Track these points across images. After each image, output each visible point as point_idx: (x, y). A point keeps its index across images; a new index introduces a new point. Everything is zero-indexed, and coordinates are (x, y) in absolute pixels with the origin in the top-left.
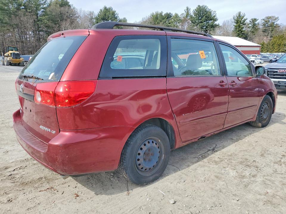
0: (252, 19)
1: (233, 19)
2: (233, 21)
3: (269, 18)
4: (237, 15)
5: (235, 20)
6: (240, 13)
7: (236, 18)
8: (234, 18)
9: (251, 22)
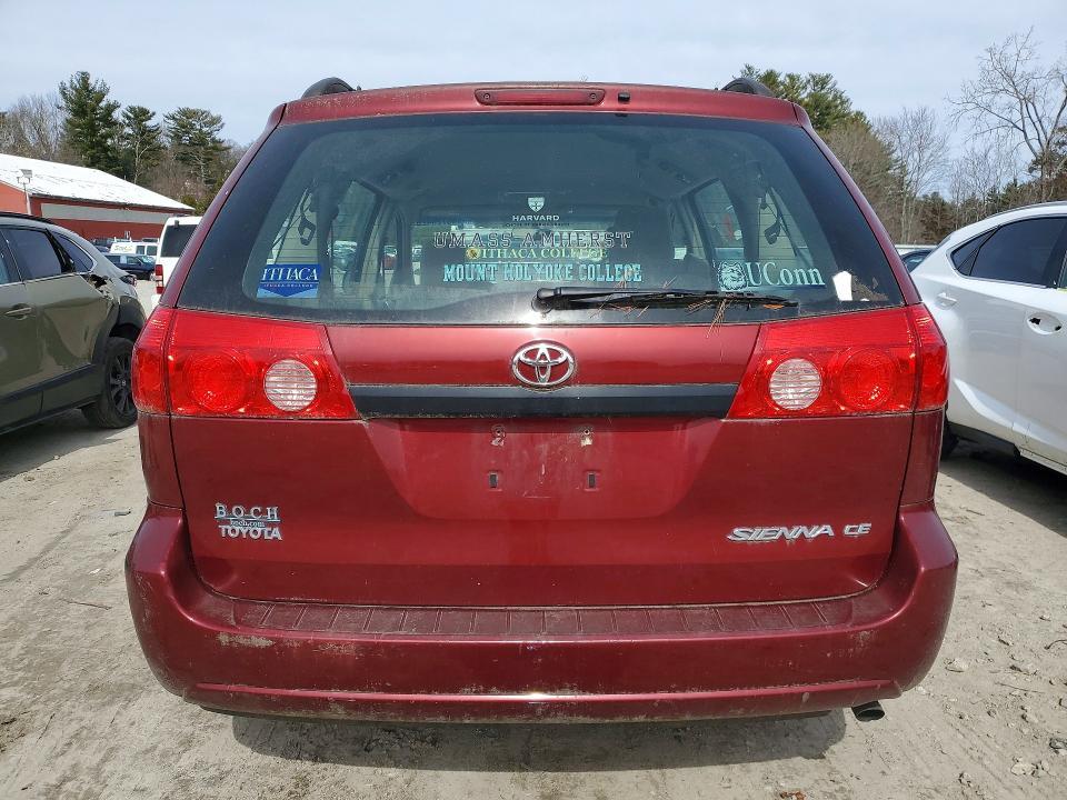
0: (132, 109)
1: (60, 96)
2: (63, 103)
3: (188, 114)
4: (75, 81)
5: (72, 102)
6: (85, 78)
7: (71, 92)
8: (64, 94)
9: (128, 118)
